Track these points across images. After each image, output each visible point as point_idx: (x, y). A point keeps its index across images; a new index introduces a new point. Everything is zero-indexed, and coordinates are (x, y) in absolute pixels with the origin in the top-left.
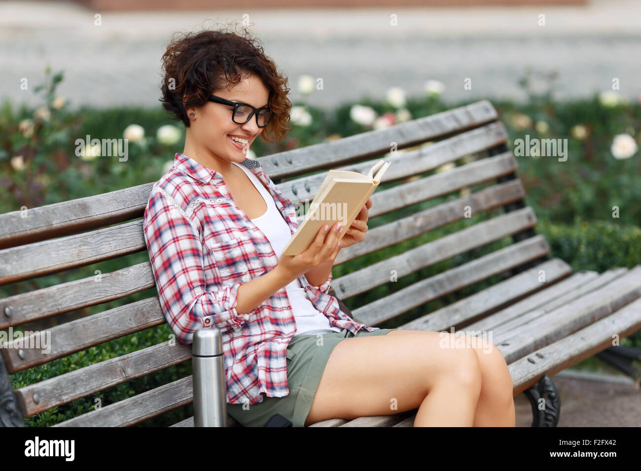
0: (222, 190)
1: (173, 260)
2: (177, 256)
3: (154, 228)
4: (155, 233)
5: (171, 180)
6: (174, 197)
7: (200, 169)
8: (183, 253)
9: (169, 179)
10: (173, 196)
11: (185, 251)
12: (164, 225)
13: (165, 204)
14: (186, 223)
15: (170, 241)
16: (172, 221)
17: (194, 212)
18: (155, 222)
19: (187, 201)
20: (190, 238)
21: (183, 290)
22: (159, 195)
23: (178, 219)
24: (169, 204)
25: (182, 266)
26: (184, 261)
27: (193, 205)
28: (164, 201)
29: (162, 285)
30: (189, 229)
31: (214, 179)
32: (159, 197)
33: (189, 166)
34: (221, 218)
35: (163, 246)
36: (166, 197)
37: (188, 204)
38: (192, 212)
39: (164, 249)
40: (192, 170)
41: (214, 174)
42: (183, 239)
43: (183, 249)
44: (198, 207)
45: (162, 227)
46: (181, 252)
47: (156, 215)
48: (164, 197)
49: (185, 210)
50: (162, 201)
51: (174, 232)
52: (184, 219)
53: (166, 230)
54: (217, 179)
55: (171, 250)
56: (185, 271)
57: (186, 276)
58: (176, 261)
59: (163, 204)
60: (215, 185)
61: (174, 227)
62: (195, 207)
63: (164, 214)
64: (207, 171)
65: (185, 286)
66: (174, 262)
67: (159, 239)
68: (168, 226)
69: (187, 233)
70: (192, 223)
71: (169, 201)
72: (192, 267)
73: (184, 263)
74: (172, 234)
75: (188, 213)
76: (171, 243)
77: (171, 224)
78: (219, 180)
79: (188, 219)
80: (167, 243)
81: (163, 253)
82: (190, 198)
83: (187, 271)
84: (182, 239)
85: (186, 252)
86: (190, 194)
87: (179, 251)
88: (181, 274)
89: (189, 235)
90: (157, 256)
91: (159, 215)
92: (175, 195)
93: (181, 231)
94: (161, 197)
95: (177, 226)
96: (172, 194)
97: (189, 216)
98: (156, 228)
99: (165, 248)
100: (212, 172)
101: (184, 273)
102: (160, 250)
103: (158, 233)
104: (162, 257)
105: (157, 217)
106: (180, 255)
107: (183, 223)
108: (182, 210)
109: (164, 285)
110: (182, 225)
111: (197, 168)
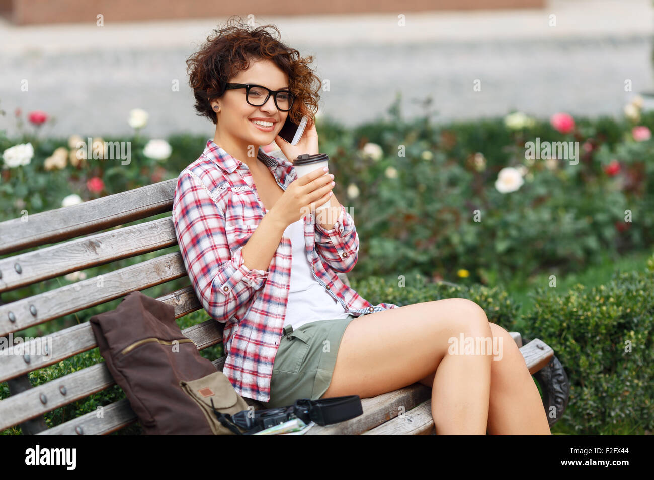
0: (248, 179)
1: (201, 237)
2: (205, 234)
3: (181, 206)
4: (182, 211)
5: (200, 165)
6: (202, 179)
7: (228, 159)
8: (212, 231)
9: (198, 164)
10: (201, 177)
11: (213, 229)
12: (191, 204)
13: (193, 184)
14: (212, 204)
15: (198, 219)
16: (199, 201)
17: (221, 195)
18: (182, 201)
19: (214, 184)
20: (217, 218)
21: (211, 265)
22: (187, 176)
23: (204, 200)
24: (197, 184)
25: (211, 243)
26: (213, 238)
27: (220, 189)
28: (192, 181)
29: (191, 260)
30: (216, 209)
31: (241, 169)
32: (187, 178)
33: (217, 155)
34: (243, 204)
35: (191, 223)
36: (194, 177)
37: (216, 187)
38: (219, 195)
39: (191, 226)
40: (220, 159)
41: (241, 164)
42: (211, 218)
43: (211, 227)
44: (225, 191)
45: (188, 205)
46: (210, 230)
47: (183, 194)
48: (192, 178)
49: (212, 191)
50: (190, 181)
51: (201, 211)
52: (211, 200)
53: (193, 208)
54: (243, 169)
55: (199, 228)
56: (214, 247)
57: (214, 252)
58: (205, 237)
59: (191, 184)
60: (241, 175)
61: (201, 206)
62: (222, 191)
63: (191, 193)
64: (235, 160)
65: (214, 261)
66: (203, 239)
67: (187, 217)
68: (195, 205)
69: (214, 213)
70: (218, 204)
71: (197, 182)
72: (220, 245)
73: (213, 240)
74: (199, 213)
75: (215, 195)
76: (199, 221)
77: (198, 204)
78: (245, 171)
79: (214, 200)
80: (194, 221)
81: (190, 230)
82: (218, 183)
83: (216, 248)
84: (209, 218)
85: (215, 230)
86: (218, 179)
87: (207, 229)
88: (210, 250)
89: (216, 215)
90: (185, 233)
91: (186, 194)
92: (203, 176)
93: (208, 211)
94: (189, 177)
95: (204, 206)
96: (200, 176)
97: (216, 198)
98: (184, 206)
99: (193, 225)
100: (239, 162)
101: (213, 249)
102: (187, 227)
103: (185, 212)
104: (190, 233)
105: (184, 196)
106: (209, 233)
107: (210, 204)
108: (208, 191)
109: (193, 261)
110: (209, 205)
111: (225, 157)
